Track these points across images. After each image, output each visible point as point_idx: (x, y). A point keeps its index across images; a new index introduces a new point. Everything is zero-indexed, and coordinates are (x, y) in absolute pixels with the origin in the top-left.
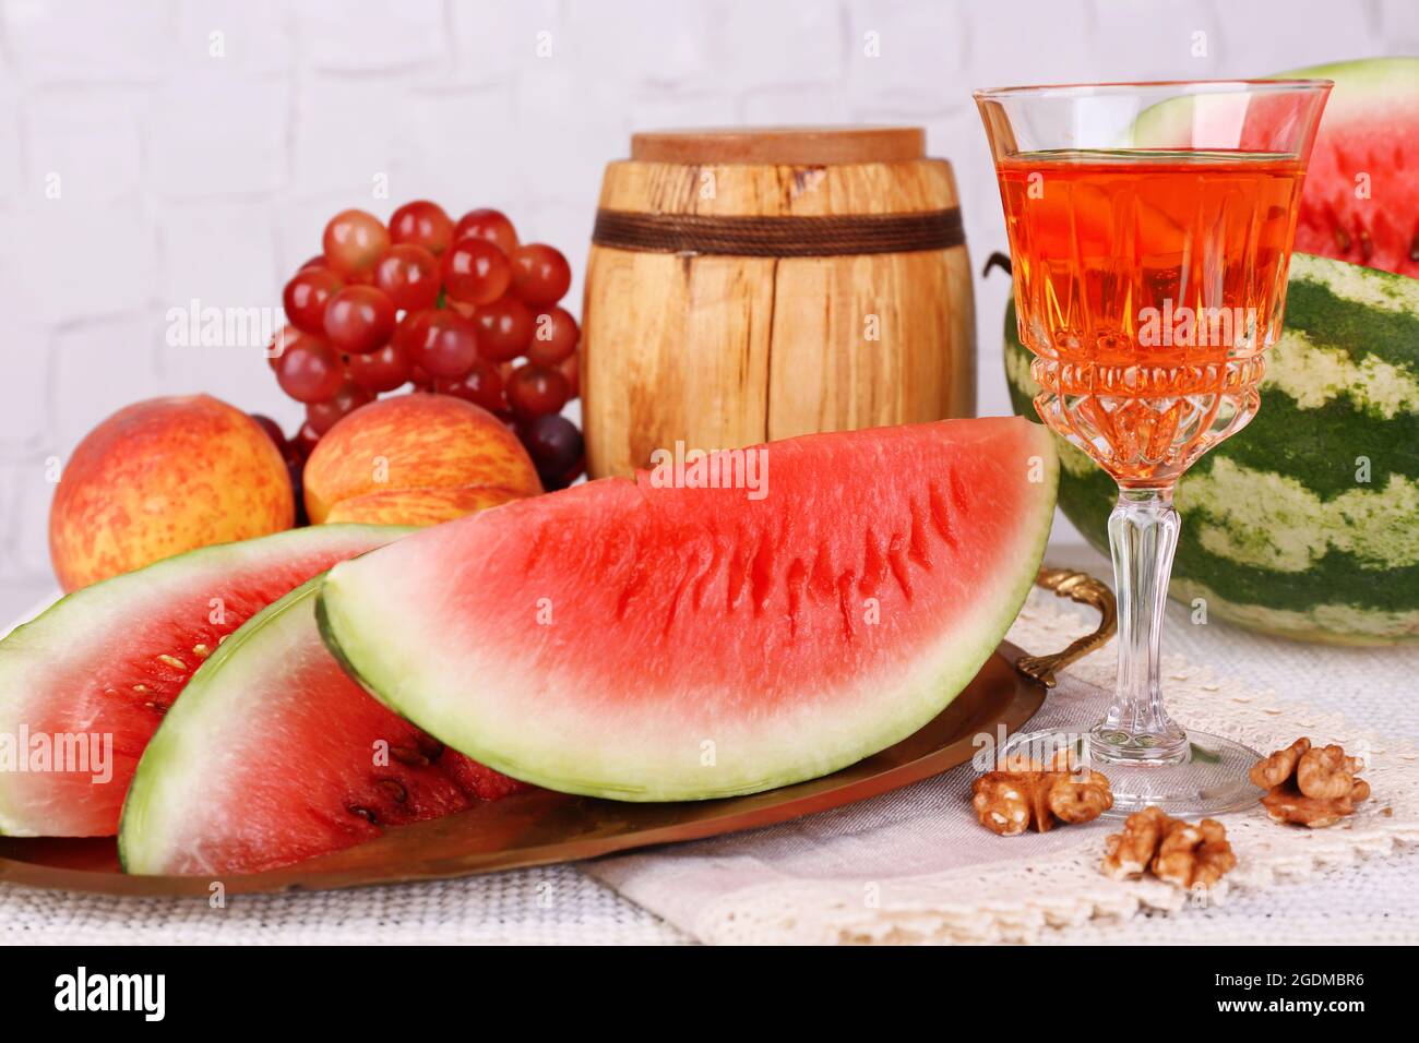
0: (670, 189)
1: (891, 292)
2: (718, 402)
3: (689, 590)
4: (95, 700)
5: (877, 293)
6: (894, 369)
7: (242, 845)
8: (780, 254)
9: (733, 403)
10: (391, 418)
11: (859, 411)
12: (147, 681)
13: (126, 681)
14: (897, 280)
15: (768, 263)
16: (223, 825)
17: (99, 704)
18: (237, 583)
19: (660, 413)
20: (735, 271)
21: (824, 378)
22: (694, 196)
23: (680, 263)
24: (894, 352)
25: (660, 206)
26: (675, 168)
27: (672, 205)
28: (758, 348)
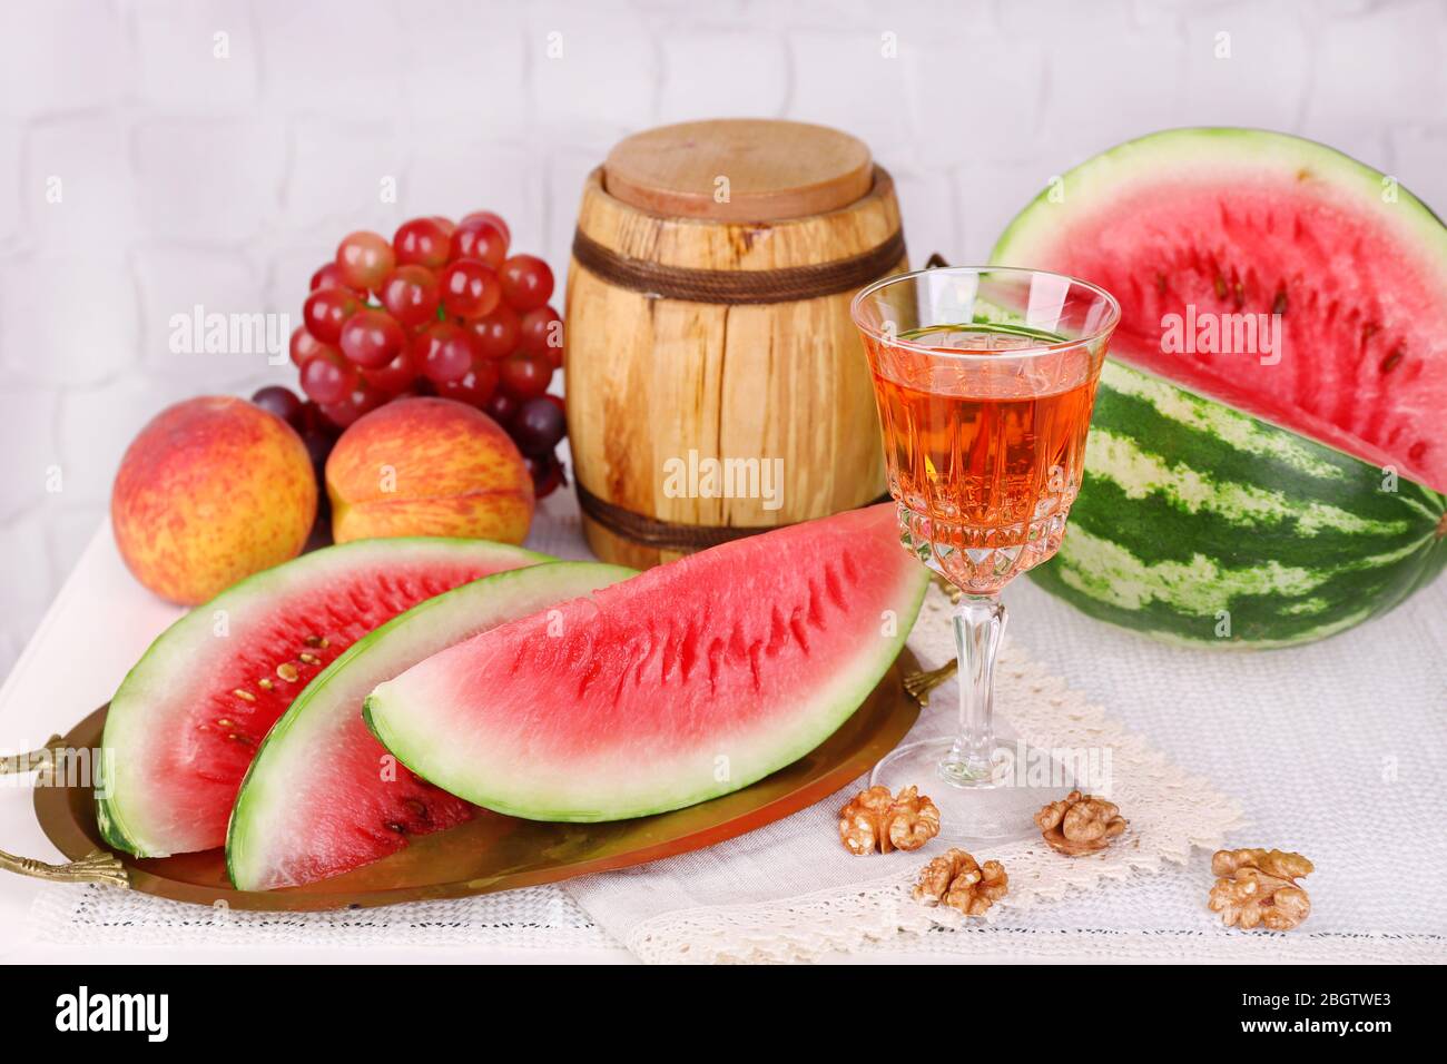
0: (638, 236)
1: (828, 329)
2: (678, 422)
3: (632, 673)
4: (193, 737)
5: (815, 331)
6: (830, 393)
7: (311, 859)
8: (731, 302)
9: (690, 424)
10: (401, 432)
11: (798, 430)
12: (228, 716)
13: (214, 717)
14: (833, 319)
15: (720, 309)
16: (298, 848)
17: (197, 739)
18: (285, 610)
19: (629, 425)
20: (692, 317)
21: (768, 405)
22: (658, 248)
23: (646, 303)
24: (830, 379)
25: (629, 250)
26: (643, 219)
27: (639, 252)
28: (711, 381)
